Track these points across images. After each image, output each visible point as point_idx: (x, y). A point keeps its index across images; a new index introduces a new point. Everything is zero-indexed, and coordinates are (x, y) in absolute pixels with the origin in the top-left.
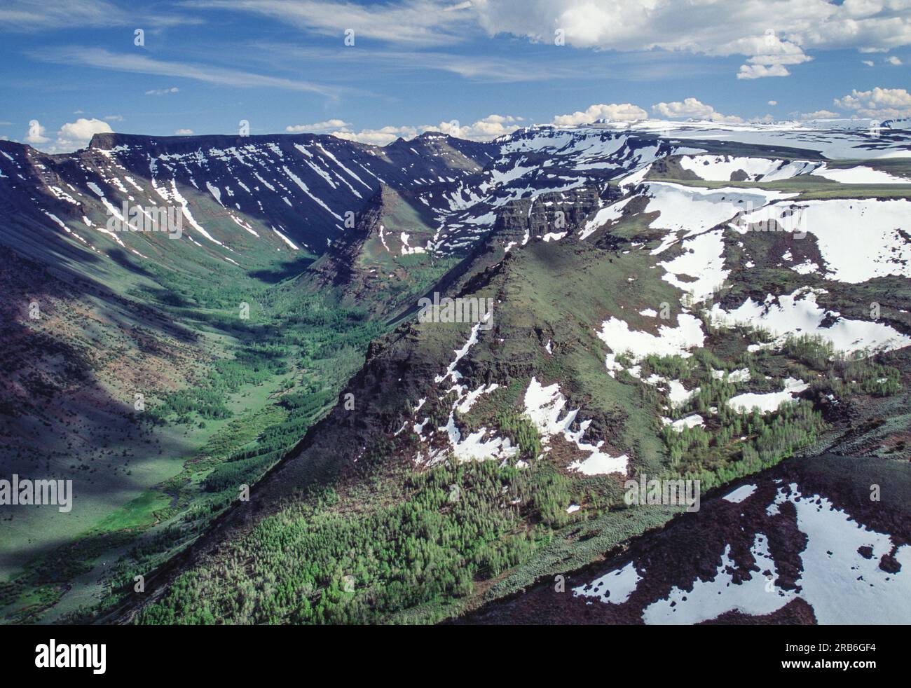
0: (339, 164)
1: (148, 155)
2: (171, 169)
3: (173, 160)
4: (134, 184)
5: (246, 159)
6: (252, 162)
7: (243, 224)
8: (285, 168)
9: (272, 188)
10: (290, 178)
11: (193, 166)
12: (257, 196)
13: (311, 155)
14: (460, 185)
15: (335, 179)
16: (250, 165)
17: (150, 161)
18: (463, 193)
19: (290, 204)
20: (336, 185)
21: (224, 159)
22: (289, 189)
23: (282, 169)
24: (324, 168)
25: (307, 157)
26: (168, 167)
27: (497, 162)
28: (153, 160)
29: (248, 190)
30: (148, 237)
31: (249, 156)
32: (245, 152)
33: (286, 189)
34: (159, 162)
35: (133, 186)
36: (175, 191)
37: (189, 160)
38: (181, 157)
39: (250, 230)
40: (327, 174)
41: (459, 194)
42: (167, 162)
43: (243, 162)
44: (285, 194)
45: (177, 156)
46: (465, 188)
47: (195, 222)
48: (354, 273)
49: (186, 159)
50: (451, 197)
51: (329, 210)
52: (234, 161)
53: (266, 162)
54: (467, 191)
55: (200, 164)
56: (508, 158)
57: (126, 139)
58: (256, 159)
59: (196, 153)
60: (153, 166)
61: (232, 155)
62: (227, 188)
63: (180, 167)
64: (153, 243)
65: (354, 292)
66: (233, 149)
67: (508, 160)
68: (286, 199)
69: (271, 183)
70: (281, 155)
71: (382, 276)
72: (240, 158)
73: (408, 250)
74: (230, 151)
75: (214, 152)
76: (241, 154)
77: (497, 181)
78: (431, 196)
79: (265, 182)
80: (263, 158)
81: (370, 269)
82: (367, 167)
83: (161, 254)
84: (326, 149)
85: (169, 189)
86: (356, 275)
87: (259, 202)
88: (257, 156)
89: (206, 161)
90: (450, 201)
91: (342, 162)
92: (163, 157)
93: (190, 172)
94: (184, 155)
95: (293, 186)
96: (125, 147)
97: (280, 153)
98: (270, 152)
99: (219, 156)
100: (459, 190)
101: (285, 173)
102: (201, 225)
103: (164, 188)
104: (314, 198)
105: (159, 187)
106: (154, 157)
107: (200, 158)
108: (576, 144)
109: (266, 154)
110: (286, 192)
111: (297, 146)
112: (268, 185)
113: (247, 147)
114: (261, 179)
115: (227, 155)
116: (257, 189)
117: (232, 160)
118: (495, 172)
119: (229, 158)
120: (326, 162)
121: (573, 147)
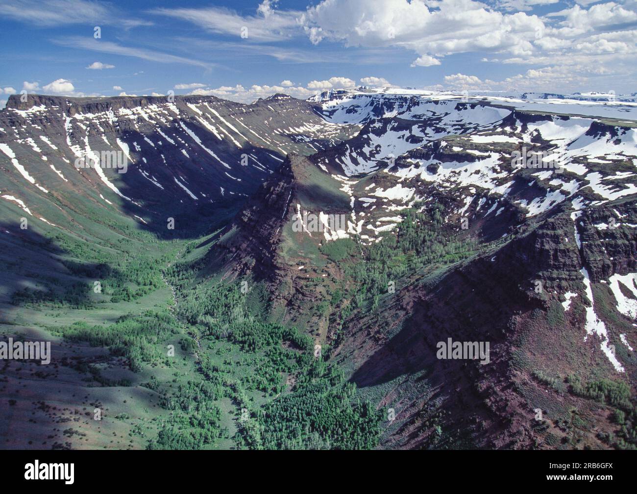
0: (222, 119)
1: (64, 114)
2: (84, 128)
3: (87, 119)
4: (49, 143)
5: (150, 117)
6: (156, 119)
7: (150, 177)
8: (181, 123)
9: (172, 141)
10: (186, 133)
11: (105, 124)
12: (160, 150)
13: (201, 113)
14: (347, 149)
15: (220, 133)
16: (153, 122)
17: (65, 120)
18: (351, 156)
19: (188, 156)
20: (221, 137)
21: (132, 117)
22: (186, 143)
23: (179, 125)
24: (211, 123)
25: (198, 114)
26: (82, 126)
27: (371, 126)
28: (68, 119)
29: (153, 145)
30: (58, 200)
31: (152, 114)
32: (149, 111)
33: (183, 142)
34: (74, 121)
35: (48, 145)
36: (88, 148)
37: (101, 118)
38: (94, 116)
39: (155, 183)
40: (214, 128)
41: (348, 157)
42: (81, 121)
43: (147, 119)
44: (183, 146)
45: (90, 116)
46: (351, 151)
47: (106, 178)
48: (279, 269)
49: (99, 118)
50: (342, 162)
51: (219, 159)
52: (140, 119)
53: (166, 119)
54: (354, 154)
55: (111, 122)
56: (381, 122)
57: (44, 100)
58: (158, 117)
59: (107, 112)
60: (67, 125)
61: (139, 114)
62: (135, 144)
63: (92, 126)
64: (64, 206)
65: (284, 297)
66: (139, 108)
67: (380, 125)
68: (184, 152)
69: (172, 137)
70: (178, 113)
71: (314, 276)
72: (146, 117)
73: (331, 235)
74: (137, 111)
75: (123, 111)
76: (146, 113)
77: (376, 144)
78: (327, 161)
79: (166, 137)
80: (164, 115)
81: (298, 265)
82: (241, 121)
83: (70, 218)
84: (211, 107)
85: (83, 147)
86: (282, 273)
87: (162, 155)
88: (159, 114)
89: (116, 119)
90: (343, 166)
91: (223, 116)
92: (77, 116)
93: (102, 130)
94: (97, 115)
95: (188, 139)
96: (42, 108)
97: (177, 112)
98: (169, 110)
99: (127, 115)
100: (347, 153)
101: (182, 128)
102: (111, 182)
103: (78, 146)
104: (206, 149)
105: (73, 145)
106: (69, 116)
107: (111, 117)
108: (412, 109)
109: (166, 112)
110: (184, 144)
111: (189, 105)
112: (169, 139)
113: (150, 107)
114: (163, 134)
115: (134, 114)
116: (160, 143)
117: (138, 118)
118: (371, 135)
119: (136, 117)
120: (212, 118)
121: (410, 111)
